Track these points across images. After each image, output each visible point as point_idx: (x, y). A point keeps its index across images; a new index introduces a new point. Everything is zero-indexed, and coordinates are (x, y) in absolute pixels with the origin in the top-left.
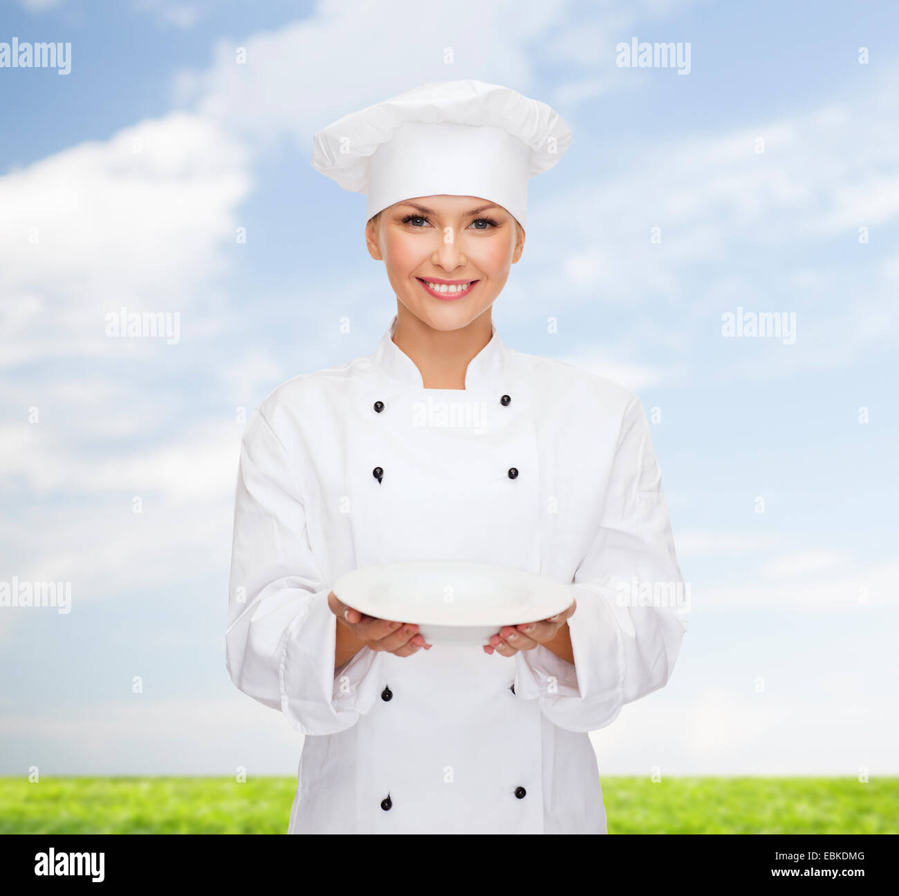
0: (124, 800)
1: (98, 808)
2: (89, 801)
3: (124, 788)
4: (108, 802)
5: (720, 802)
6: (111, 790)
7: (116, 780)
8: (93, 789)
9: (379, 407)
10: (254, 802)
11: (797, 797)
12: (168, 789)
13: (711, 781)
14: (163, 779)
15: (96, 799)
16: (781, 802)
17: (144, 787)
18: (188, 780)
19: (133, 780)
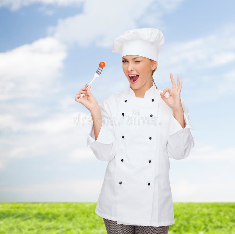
0: (35, 208)
1: (29, 210)
2: (26, 208)
3: (35, 205)
4: (31, 208)
5: (184, 208)
6: (32, 206)
7: (33, 203)
8: (27, 206)
9: (126, 101)
10: (68, 209)
11: (203, 207)
12: (46, 205)
13: (182, 203)
14: (45, 203)
15: (28, 208)
16: (199, 209)
17: (40, 205)
18: (51, 203)
19: (37, 203)
